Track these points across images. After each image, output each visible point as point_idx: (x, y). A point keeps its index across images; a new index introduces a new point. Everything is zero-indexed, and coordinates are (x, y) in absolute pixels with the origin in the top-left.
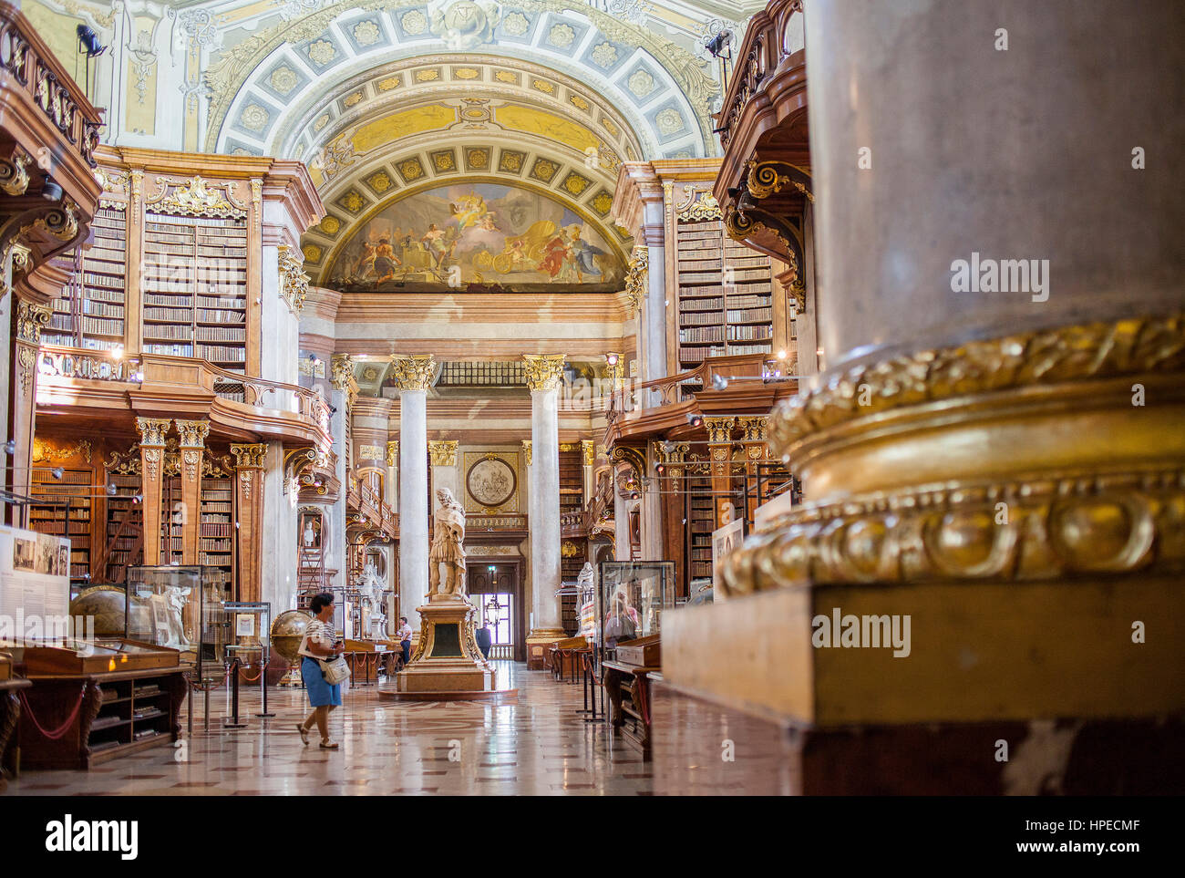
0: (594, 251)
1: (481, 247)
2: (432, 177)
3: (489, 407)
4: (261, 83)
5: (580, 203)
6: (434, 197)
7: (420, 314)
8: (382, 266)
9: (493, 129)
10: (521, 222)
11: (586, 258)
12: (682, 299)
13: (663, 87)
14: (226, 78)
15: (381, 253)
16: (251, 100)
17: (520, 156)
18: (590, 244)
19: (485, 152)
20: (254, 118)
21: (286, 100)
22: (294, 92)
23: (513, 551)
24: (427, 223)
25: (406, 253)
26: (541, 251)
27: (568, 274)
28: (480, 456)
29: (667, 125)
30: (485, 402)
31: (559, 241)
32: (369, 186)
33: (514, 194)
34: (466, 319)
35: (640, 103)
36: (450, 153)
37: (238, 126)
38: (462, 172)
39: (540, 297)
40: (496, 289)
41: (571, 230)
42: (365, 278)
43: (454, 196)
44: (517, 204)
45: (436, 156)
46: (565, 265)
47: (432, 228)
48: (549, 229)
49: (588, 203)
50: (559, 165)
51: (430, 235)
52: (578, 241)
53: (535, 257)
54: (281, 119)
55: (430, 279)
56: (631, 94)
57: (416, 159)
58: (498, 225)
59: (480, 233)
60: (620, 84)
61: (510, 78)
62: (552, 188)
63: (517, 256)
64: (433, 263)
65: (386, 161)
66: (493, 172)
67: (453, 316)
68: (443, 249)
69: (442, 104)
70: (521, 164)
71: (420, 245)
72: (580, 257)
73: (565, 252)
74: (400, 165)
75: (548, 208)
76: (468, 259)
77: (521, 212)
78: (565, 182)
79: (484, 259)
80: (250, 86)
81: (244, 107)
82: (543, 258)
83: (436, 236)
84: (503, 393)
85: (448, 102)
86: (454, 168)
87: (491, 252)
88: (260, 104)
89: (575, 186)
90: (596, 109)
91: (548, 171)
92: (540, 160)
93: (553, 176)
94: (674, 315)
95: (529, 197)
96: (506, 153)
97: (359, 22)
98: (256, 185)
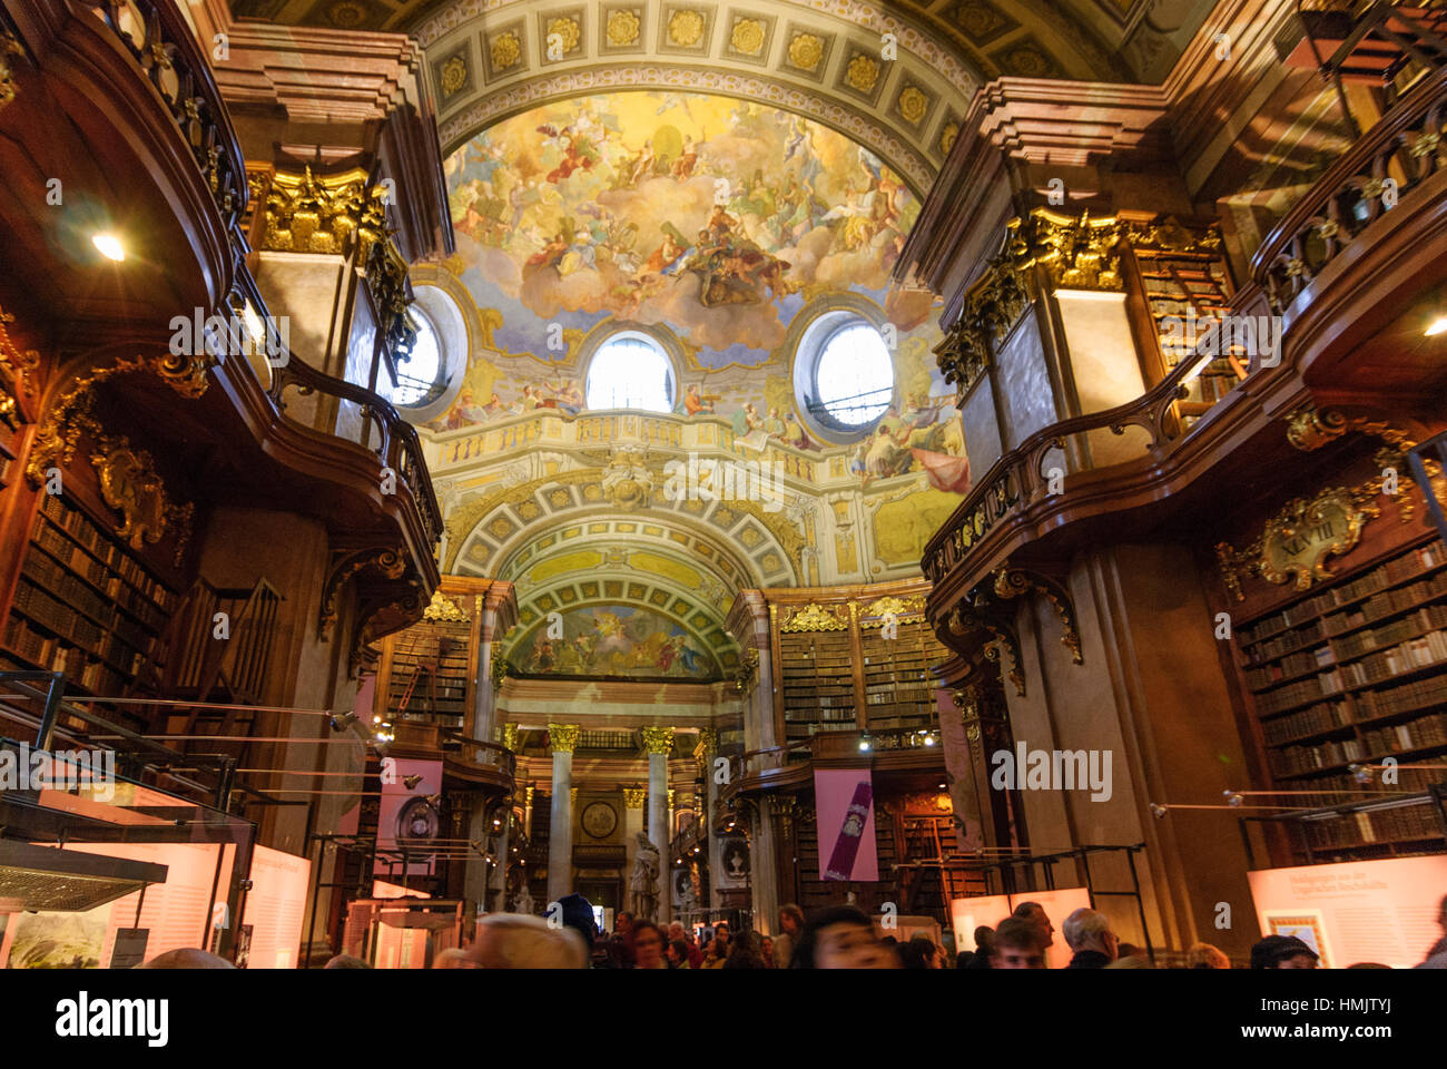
0: (693, 654)
1: (615, 649)
2: (582, 601)
3: (600, 764)
4: (485, 529)
5: (684, 621)
6: (583, 614)
7: (571, 695)
8: (545, 661)
9: (625, 569)
10: (643, 633)
11: (688, 659)
12: (786, 688)
13: (765, 539)
14: (461, 525)
15: (543, 652)
16: (477, 540)
17: (642, 588)
18: (692, 649)
19: (619, 584)
20: (479, 553)
21: (502, 541)
22: (507, 537)
23: (615, 874)
24: (577, 631)
25: (563, 653)
26: (657, 653)
27: (676, 670)
28: (592, 800)
29: (769, 565)
30: (598, 761)
31: (669, 647)
32: (538, 606)
33: (639, 614)
34: (603, 700)
35: (750, 550)
36: (595, 584)
37: (467, 557)
38: (603, 598)
39: (657, 685)
40: (624, 679)
41: (677, 639)
42: (532, 669)
43: (597, 614)
44: (641, 620)
45: (585, 586)
46: (674, 663)
47: (581, 635)
48: (663, 638)
49: (689, 621)
50: (670, 595)
51: (579, 640)
52: (683, 647)
53: (653, 657)
54: (497, 555)
55: (578, 671)
56: (743, 544)
57: (571, 588)
58: (627, 634)
59: (614, 639)
60: (735, 536)
61: (655, 531)
62: (665, 610)
63: (640, 656)
64: (581, 659)
65: (550, 589)
66: (624, 598)
67: (594, 698)
68: (588, 650)
69: (595, 551)
70: (644, 593)
71: (572, 647)
72: (684, 659)
73: (673, 655)
74: (560, 592)
75: (662, 624)
76: (607, 656)
77: (644, 626)
78: (674, 606)
79: (617, 658)
80: (478, 531)
81: (473, 544)
82: (658, 659)
83: (583, 641)
84: (610, 754)
85: (599, 549)
86: (597, 594)
87: (622, 653)
88: (484, 543)
89: (681, 609)
90: (716, 554)
91: (662, 598)
92: (657, 591)
93: (665, 602)
94: (779, 700)
95: (648, 616)
96: (633, 586)
97: (555, 490)
98: (479, 599)
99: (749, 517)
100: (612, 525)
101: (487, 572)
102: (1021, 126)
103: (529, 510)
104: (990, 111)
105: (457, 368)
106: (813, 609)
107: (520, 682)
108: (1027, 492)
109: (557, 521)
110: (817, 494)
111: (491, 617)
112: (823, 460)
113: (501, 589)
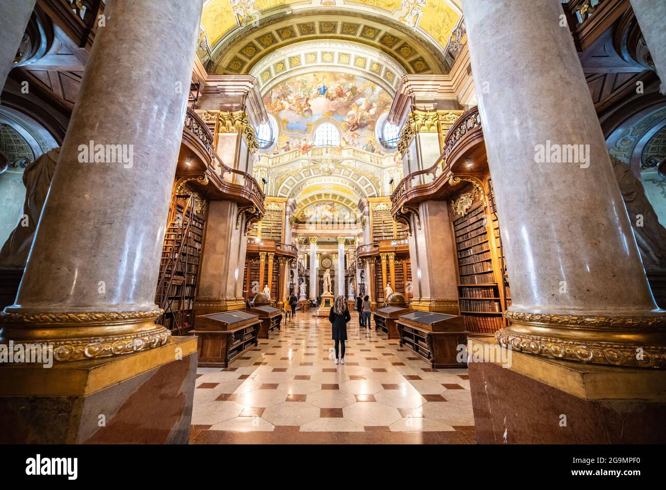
2: (317, 200)
5: (349, 206)
9: (330, 190)
12: (373, 227)
13: (368, 183)
17: (336, 196)
19: (328, 195)
21: (291, 187)
28: (323, 258)
29: (369, 190)
30: (324, 246)
32: (303, 202)
35: (364, 186)
36: (321, 195)
37: (281, 192)
38: (323, 199)
45: (318, 196)
50: (344, 198)
54: (290, 191)
56: (362, 185)
57: (313, 196)
60: (359, 183)
62: (343, 203)
65: (307, 197)
66: (330, 199)
74: (310, 198)
78: (345, 201)
80: (284, 184)
84: (329, 244)
85: (320, 186)
88: (286, 187)
89: (348, 202)
90: (355, 187)
92: (341, 197)
93: (343, 200)
94: (372, 230)
96: (333, 195)
97: (306, 171)
98: (285, 203)
99: (363, 177)
100: (323, 179)
101: (287, 196)
102: (412, 87)
103: (298, 177)
104: (405, 83)
105: (275, 136)
106: (382, 204)
107: (300, 225)
108: (407, 189)
109: (307, 179)
110: (384, 168)
111: (288, 209)
112: (385, 158)
113: (291, 201)
